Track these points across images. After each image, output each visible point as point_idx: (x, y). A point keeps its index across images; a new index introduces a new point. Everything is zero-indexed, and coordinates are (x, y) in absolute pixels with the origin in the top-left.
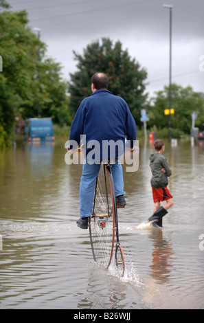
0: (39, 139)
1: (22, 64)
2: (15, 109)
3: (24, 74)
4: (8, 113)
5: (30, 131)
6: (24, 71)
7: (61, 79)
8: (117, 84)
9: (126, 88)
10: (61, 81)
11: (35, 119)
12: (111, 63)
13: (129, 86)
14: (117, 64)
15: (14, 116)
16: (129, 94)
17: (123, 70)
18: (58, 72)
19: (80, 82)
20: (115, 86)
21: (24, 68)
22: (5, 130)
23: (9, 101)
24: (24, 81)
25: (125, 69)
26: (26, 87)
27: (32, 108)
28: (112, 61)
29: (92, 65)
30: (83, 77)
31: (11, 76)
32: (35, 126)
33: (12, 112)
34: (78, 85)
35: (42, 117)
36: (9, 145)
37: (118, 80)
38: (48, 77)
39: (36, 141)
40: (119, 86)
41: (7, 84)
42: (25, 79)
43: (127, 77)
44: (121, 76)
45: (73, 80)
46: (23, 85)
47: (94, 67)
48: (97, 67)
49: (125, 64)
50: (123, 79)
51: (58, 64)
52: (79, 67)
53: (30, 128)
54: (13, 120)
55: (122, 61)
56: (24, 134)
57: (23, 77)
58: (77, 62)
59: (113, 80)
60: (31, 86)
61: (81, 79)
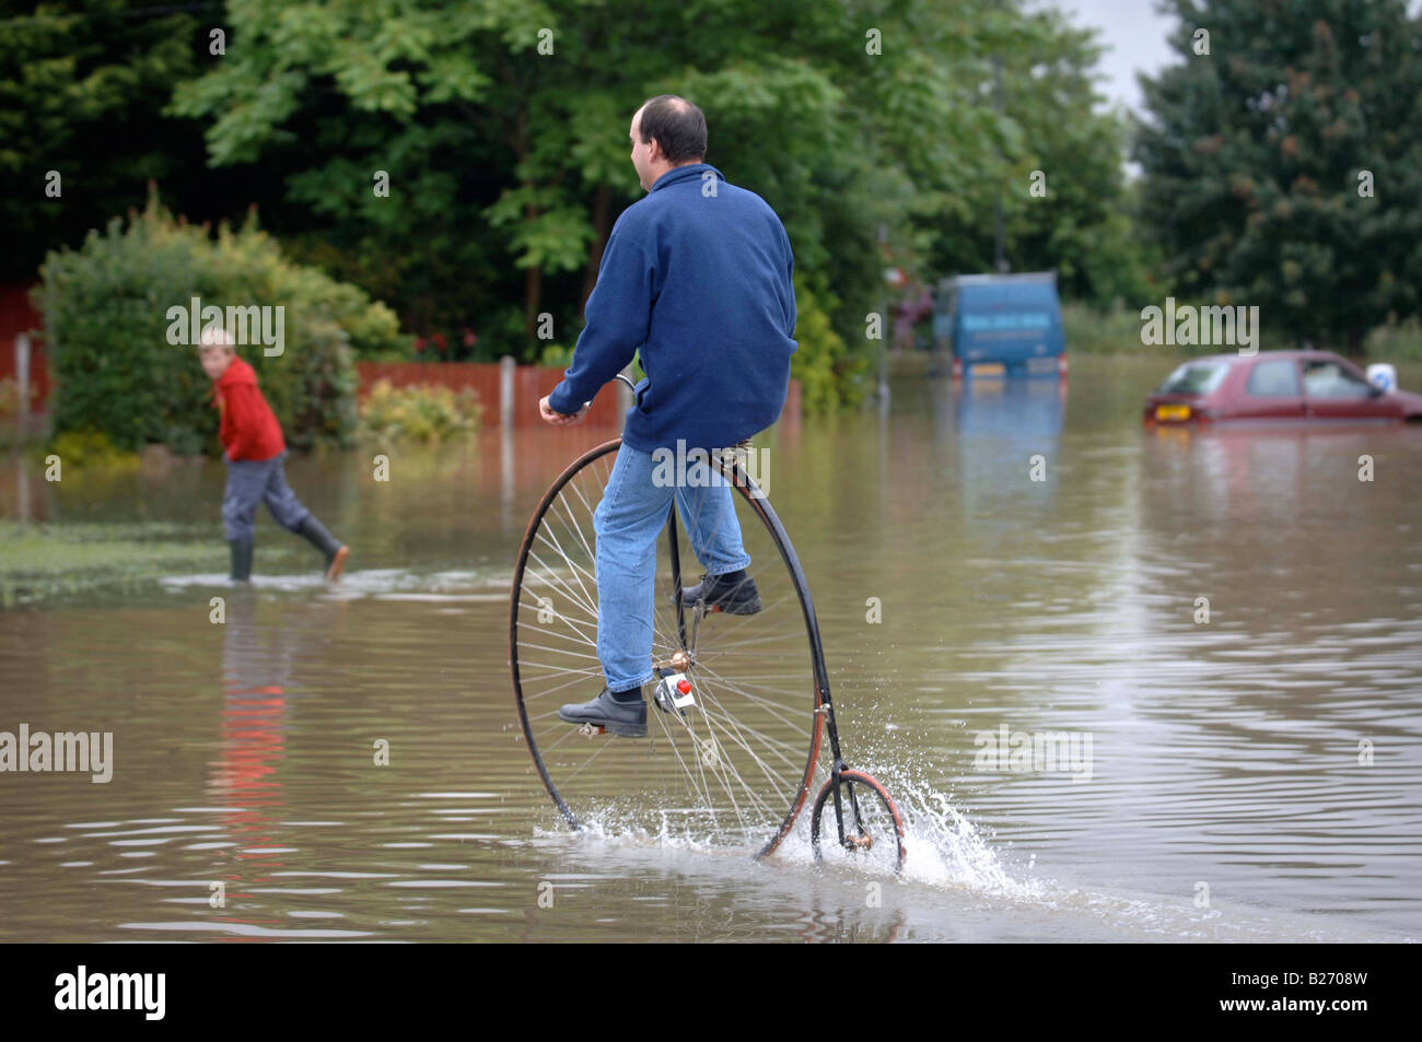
0: (996, 370)
1: (910, 27)
2: (884, 234)
3: (921, 70)
4: (851, 251)
5: (957, 335)
6: (918, 58)
7: (1102, 99)
8: (1353, 122)
9: (1391, 138)
10: (1099, 110)
11: (982, 280)
12: (1321, 29)
13: (1406, 131)
14: (1349, 36)
15: (880, 267)
16: (1402, 166)
17: (1375, 58)
18: (1087, 72)
19: (1183, 113)
20: (1340, 128)
21: (919, 44)
22: (835, 327)
23: (853, 198)
24: (920, 104)
25: (1385, 53)
26: (932, 128)
27: (972, 232)
28: (1330, 19)
29: (1239, 38)
30: (1199, 91)
31: (864, 81)
32: (979, 311)
33: (865, 246)
34: (1176, 128)
35: (1015, 269)
36: (853, 397)
37: (1353, 105)
38: (1043, 93)
39: (987, 377)
40: (1362, 130)
41: (845, 117)
42: (929, 91)
43: (1396, 89)
44: (1370, 86)
45: (1152, 106)
46: (917, 120)
47: (1246, 46)
48: (1259, 44)
49: (1386, 33)
50: (1378, 99)
51: (1086, 35)
52: (1182, 44)
53: (957, 319)
54: (872, 282)
55: (1373, 16)
56: (931, 346)
57: (915, 86)
59: (1330, 102)
60: (953, 123)
61: (1190, 99)
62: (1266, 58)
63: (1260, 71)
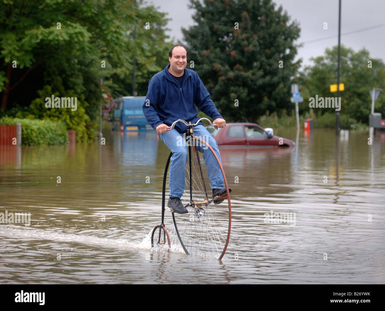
0: (136, 128)
1: (114, 12)
2: (102, 82)
3: (118, 27)
4: (92, 87)
5: (122, 116)
6: (117, 23)
7: (168, 37)
8: (255, 46)
9: (267, 51)
10: (167, 41)
11: (129, 98)
12: (245, 14)
13: (273, 49)
14: (254, 17)
15: (101, 93)
16: (272, 61)
17: (264, 24)
18: (163, 28)
19: (196, 42)
20: (251, 48)
21: (118, 18)
22: (87, 113)
23: (93, 69)
24: (117, 38)
25: (267, 23)
26: (121, 46)
27: (123, 81)
28: (248, 11)
29: (217, 17)
30: (203, 35)
31: (98, 30)
32: (129, 109)
33: (97, 85)
34: (195, 47)
35: (138, 95)
36: (92, 136)
37: (255, 40)
38: (148, 34)
39: (132, 131)
40: (258, 49)
41: (91, 42)
42: (121, 34)
43: (270, 35)
44: (261, 34)
45: (186, 40)
46: (116, 44)
47: (219, 20)
48: (224, 19)
49: (267, 16)
50: (264, 38)
51: (163, 15)
52: (196, 19)
53: (122, 111)
54: (99, 98)
55: (263, 10)
56: (112, 120)
57: (116, 32)
58: (194, 12)
59: (247, 39)
60: (127, 45)
61: (200, 37)
62: (225, 24)
63: (224, 28)
